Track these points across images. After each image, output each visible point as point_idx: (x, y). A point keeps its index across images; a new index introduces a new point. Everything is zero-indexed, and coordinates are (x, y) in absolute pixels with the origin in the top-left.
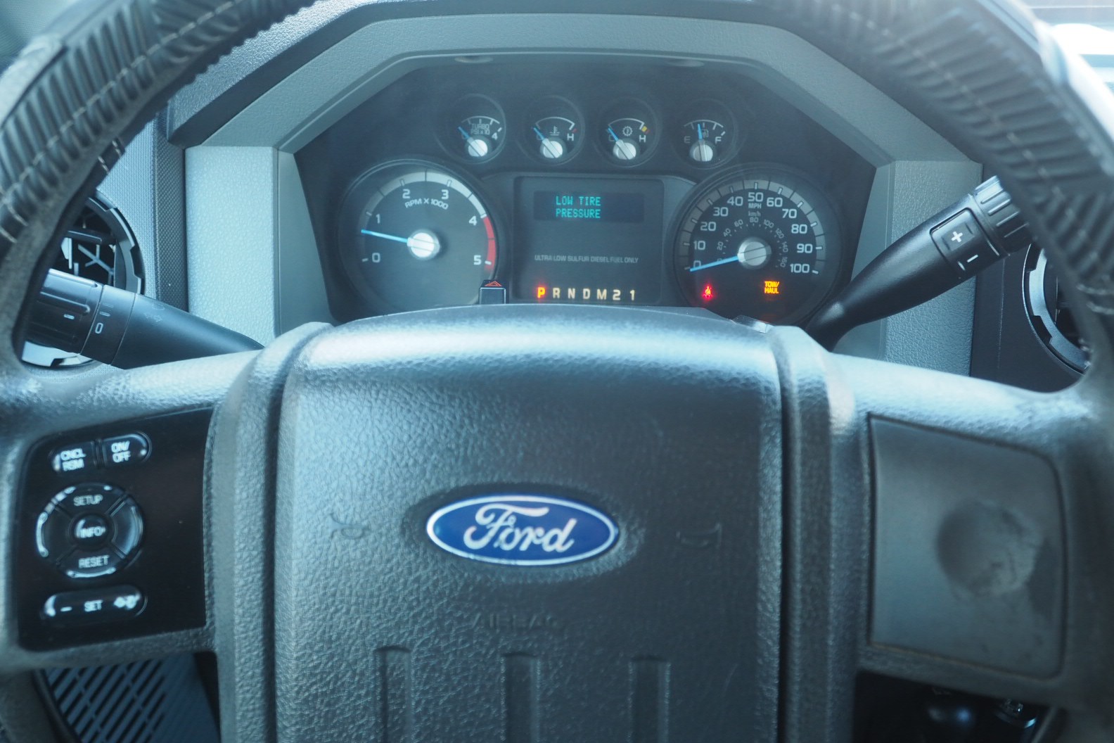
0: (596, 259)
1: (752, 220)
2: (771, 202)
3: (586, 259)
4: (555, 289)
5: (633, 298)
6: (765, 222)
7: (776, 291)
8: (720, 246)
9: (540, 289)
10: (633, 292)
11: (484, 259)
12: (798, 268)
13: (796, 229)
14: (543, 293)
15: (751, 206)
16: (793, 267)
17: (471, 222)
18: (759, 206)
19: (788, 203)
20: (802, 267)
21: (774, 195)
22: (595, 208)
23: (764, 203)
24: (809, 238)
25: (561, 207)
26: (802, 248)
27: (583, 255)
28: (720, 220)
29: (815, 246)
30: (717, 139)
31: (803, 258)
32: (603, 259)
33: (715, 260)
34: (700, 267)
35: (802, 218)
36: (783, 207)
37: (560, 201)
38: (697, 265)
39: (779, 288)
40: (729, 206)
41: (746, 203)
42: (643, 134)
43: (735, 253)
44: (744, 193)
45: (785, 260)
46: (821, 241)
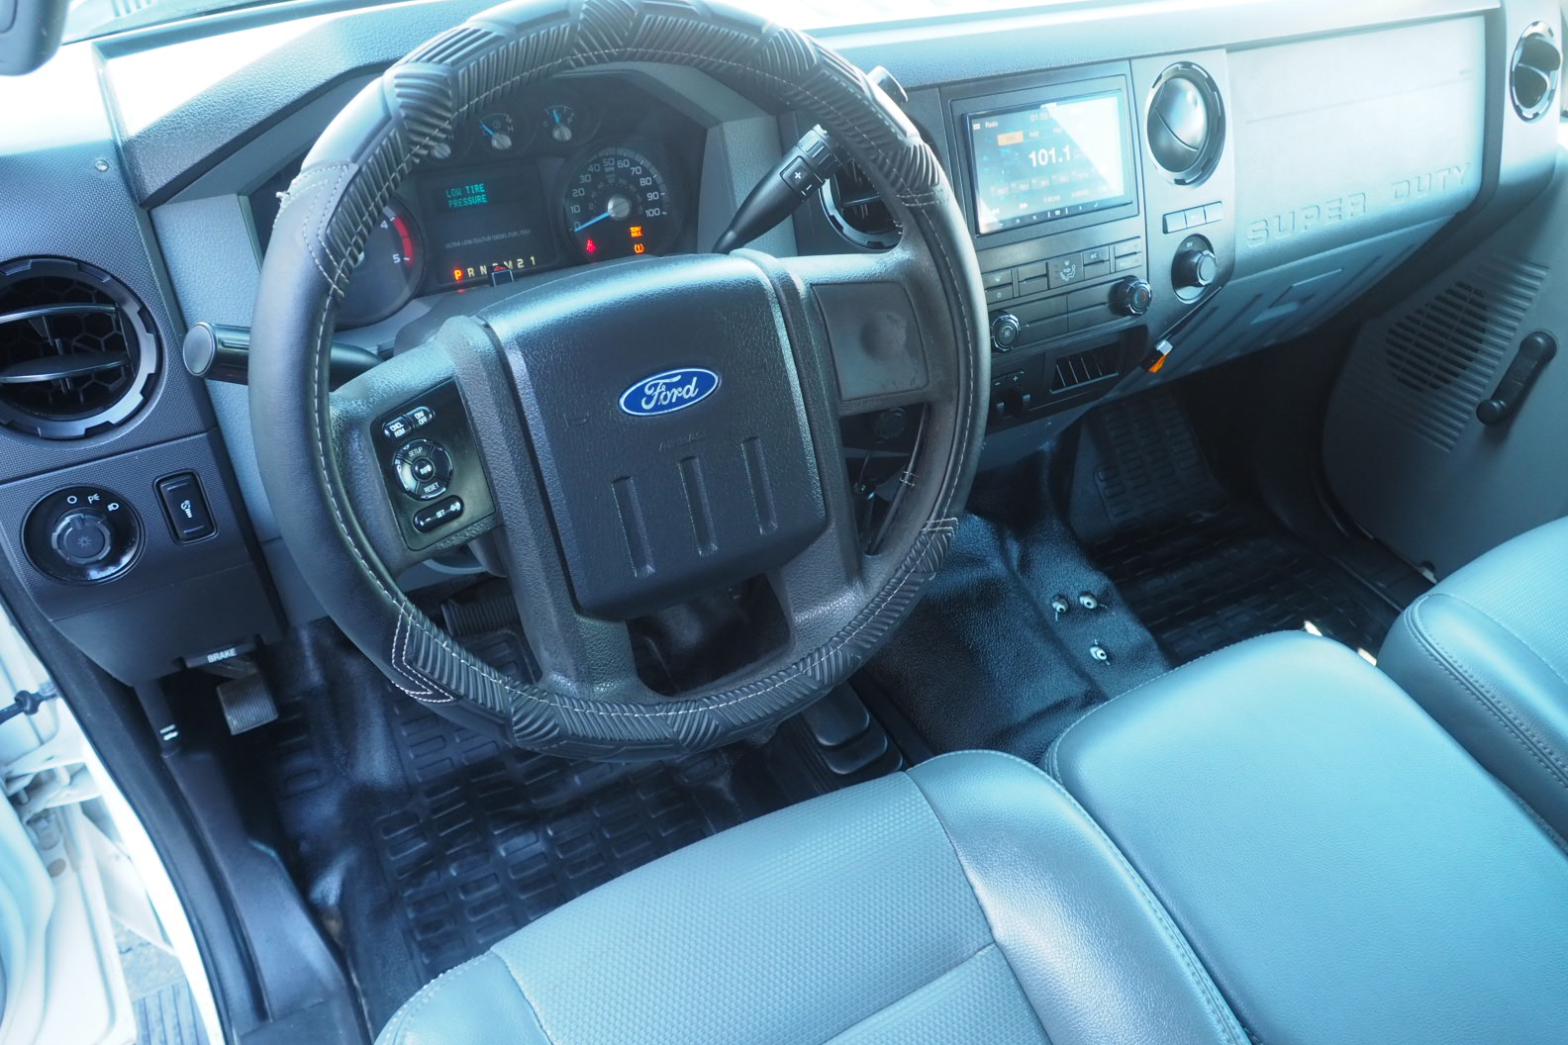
0: (497, 237)
1: (610, 181)
2: (622, 165)
3: (489, 238)
4: (469, 270)
5: (534, 263)
6: (620, 180)
7: (640, 234)
8: (591, 207)
9: (456, 272)
10: (532, 258)
11: (402, 257)
12: (651, 213)
13: (644, 182)
14: (460, 275)
15: (607, 170)
16: (648, 212)
17: (382, 226)
18: (613, 169)
19: (634, 163)
20: (654, 212)
21: (622, 158)
22: (480, 194)
23: (616, 166)
24: (654, 187)
25: (452, 199)
26: (651, 196)
27: (486, 236)
28: (585, 186)
29: (660, 193)
30: (569, 120)
31: (653, 204)
32: (503, 236)
33: (590, 219)
34: (580, 228)
35: (646, 173)
36: (630, 166)
37: (450, 194)
38: (577, 226)
39: (642, 231)
40: (590, 172)
41: (603, 168)
42: (510, 125)
43: (605, 210)
44: (599, 161)
45: (641, 208)
46: (663, 187)
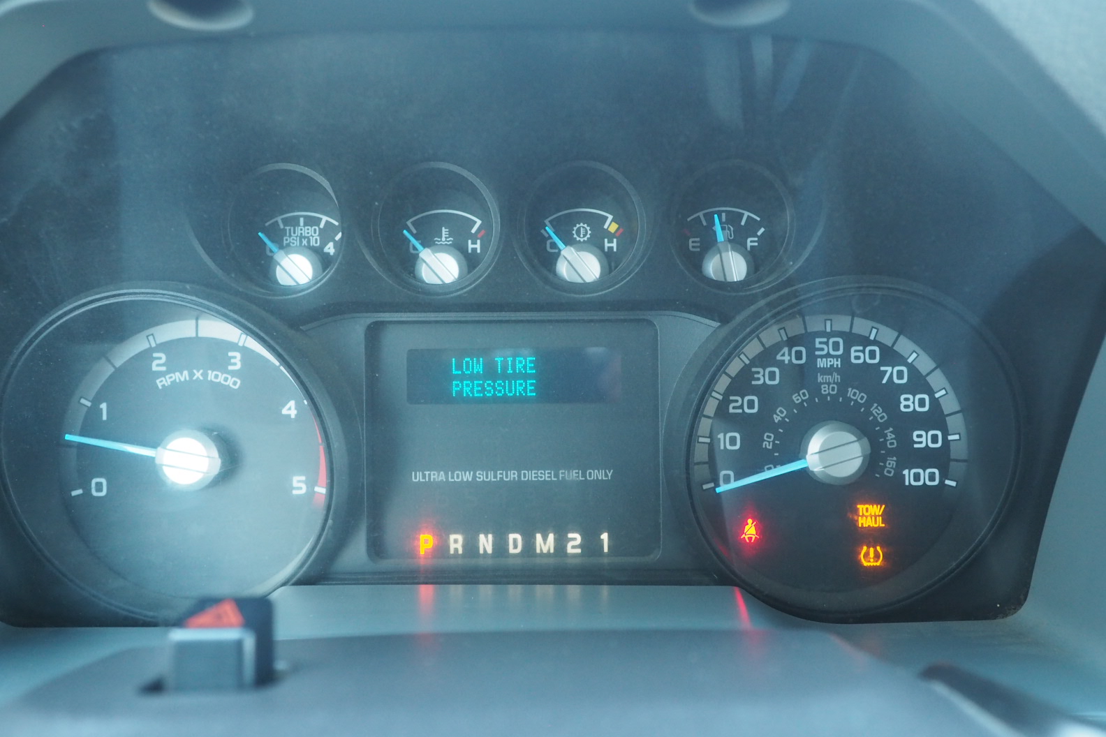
0: (531, 475)
1: (825, 390)
2: (859, 356)
3: (512, 475)
4: (452, 537)
5: (606, 550)
6: (850, 392)
7: (879, 523)
8: (768, 442)
9: (423, 537)
10: (605, 536)
11: (311, 484)
12: (917, 477)
13: (909, 403)
14: (430, 545)
15: (821, 363)
16: (909, 475)
17: (285, 411)
18: (837, 363)
19: (890, 356)
20: (925, 475)
21: (865, 341)
22: (525, 377)
23: (845, 357)
24: (935, 419)
25: (462, 378)
26: (923, 439)
27: (506, 468)
28: (762, 391)
29: (946, 434)
30: (751, 242)
31: (926, 458)
32: (545, 475)
33: (759, 469)
34: (734, 485)
35: (918, 383)
36: (881, 363)
37: (459, 367)
38: (727, 480)
39: (886, 516)
40: (780, 364)
41: (812, 357)
42: (611, 237)
43: (797, 452)
44: (804, 339)
45: (891, 463)
46: (956, 423)
